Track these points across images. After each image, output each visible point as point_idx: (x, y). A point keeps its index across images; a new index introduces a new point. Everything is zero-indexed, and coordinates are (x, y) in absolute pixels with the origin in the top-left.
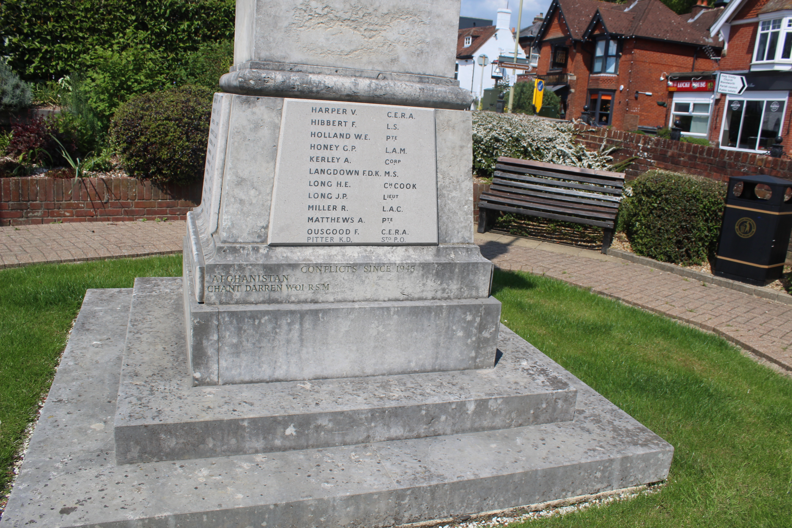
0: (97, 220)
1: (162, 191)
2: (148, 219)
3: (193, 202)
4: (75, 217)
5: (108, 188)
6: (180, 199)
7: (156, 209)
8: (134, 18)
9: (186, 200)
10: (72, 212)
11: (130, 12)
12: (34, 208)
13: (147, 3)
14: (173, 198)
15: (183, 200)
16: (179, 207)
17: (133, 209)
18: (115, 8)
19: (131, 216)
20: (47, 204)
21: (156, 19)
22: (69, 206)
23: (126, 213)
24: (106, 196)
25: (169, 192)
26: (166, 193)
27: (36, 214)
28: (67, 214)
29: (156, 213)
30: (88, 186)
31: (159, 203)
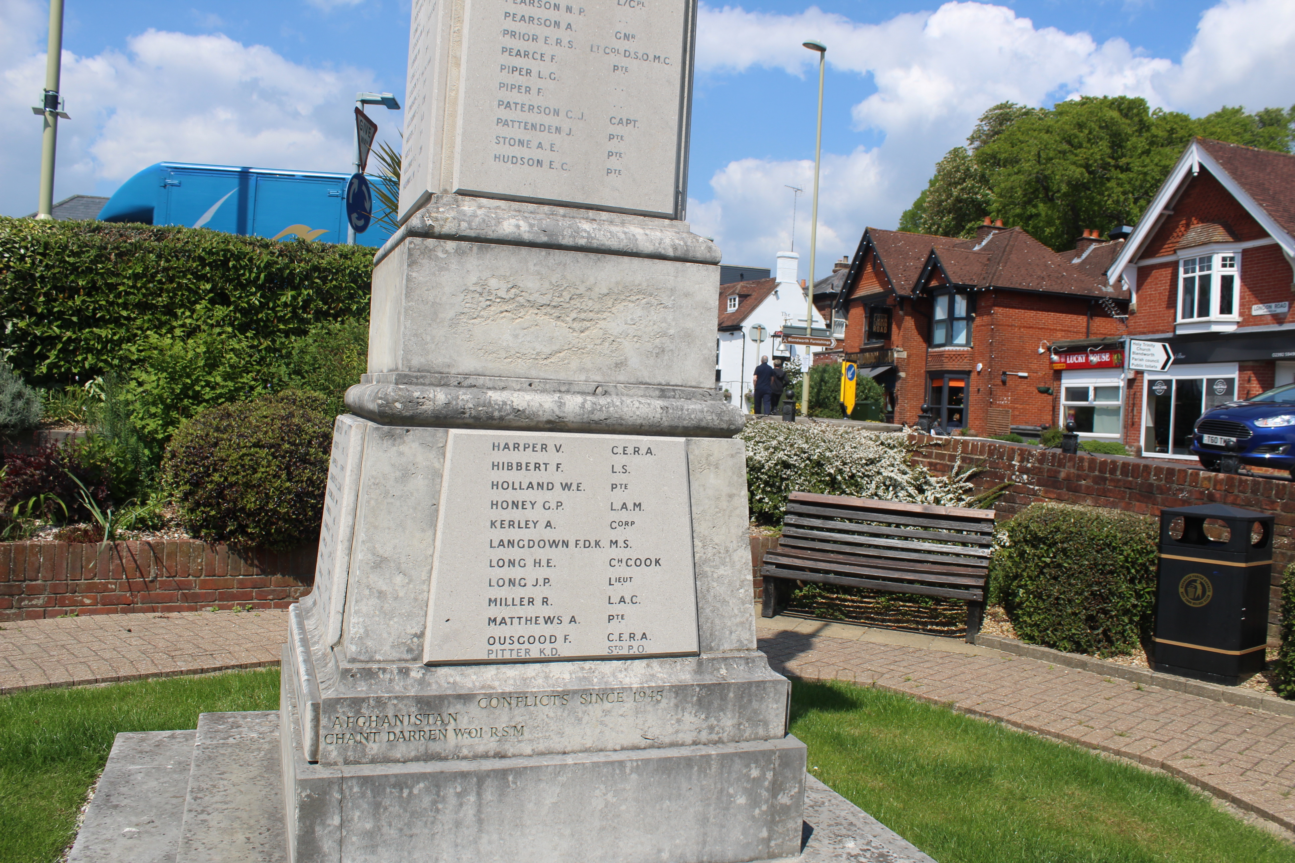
0: (134, 611)
1: (246, 561)
2: (221, 608)
3: (295, 579)
4: (99, 606)
5: (156, 557)
6: (274, 574)
7: (235, 590)
8: (208, 286)
9: (284, 576)
10: (95, 598)
11: (204, 278)
12: (33, 592)
13: (231, 264)
14: (263, 572)
15: (279, 576)
16: (272, 588)
17: (198, 591)
18: (180, 272)
19: (193, 602)
20: (55, 585)
21: (243, 287)
22: (90, 588)
23: (185, 598)
24: (153, 571)
25: (256, 562)
26: (252, 565)
27: (34, 602)
28: (87, 601)
29: (234, 597)
30: (124, 553)
31: (240, 582)
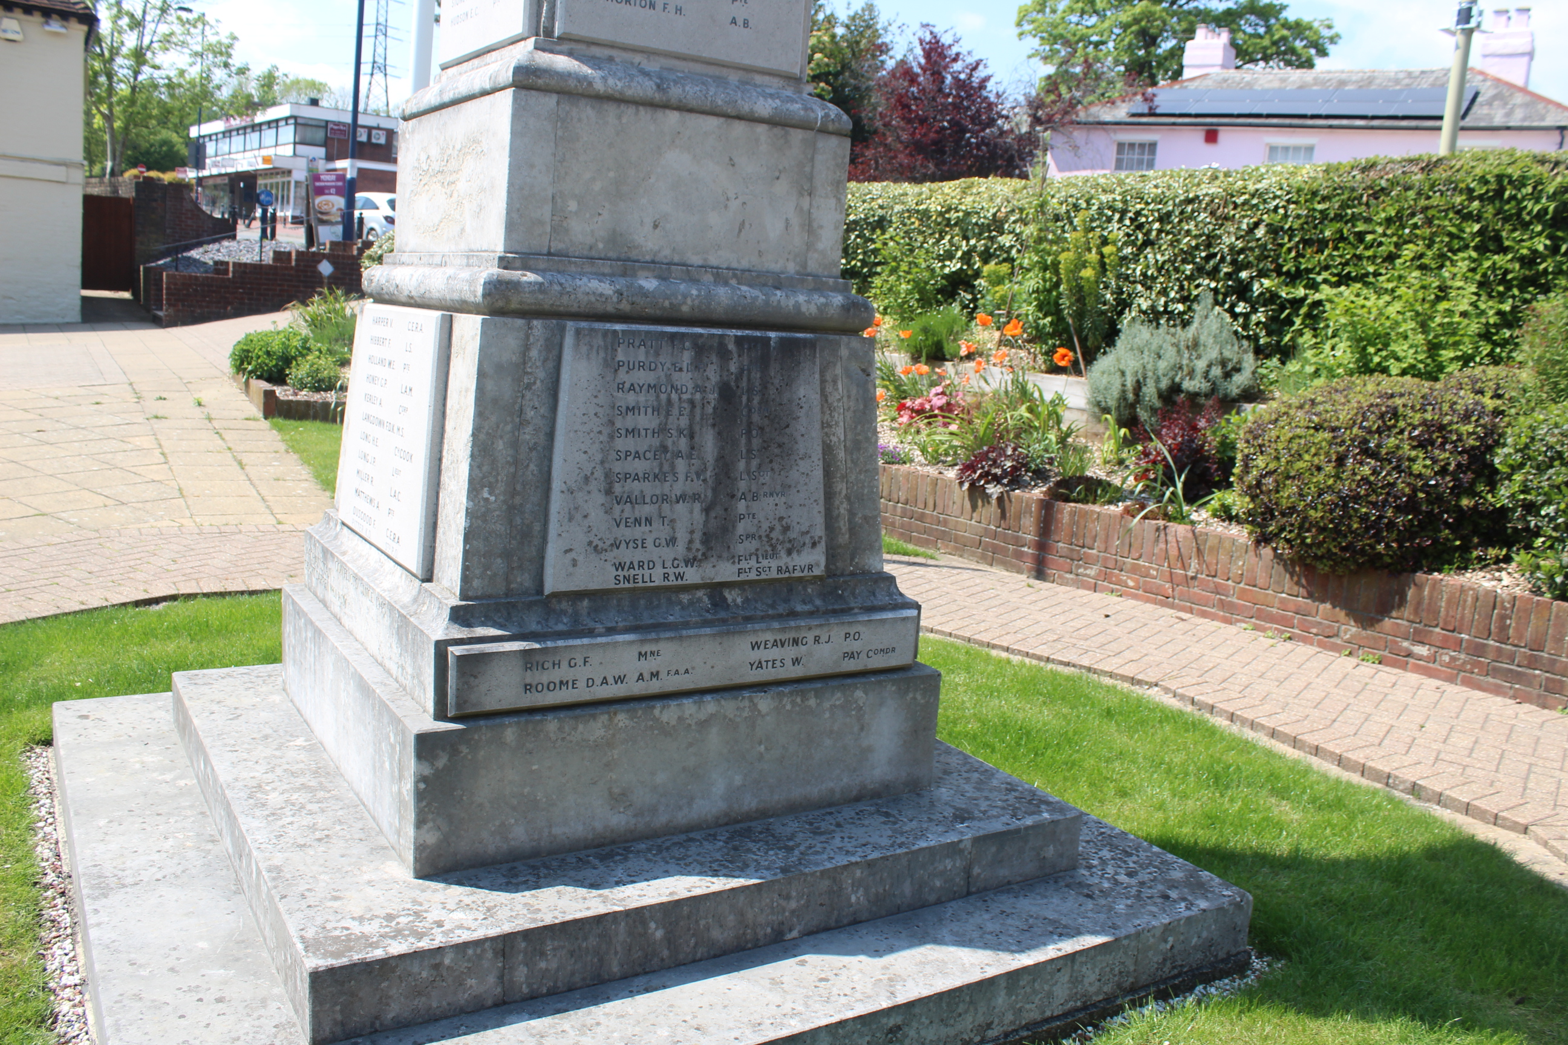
0: (1172, 606)
1: (1292, 576)
2: (1256, 628)
3: (1347, 615)
4: (1140, 592)
5: (1198, 549)
6: (1323, 601)
7: (1274, 610)
8: (1476, 227)
9: (1334, 607)
10: (1137, 581)
11: (1468, 217)
12: (1088, 561)
13: (1507, 194)
14: (1310, 596)
15: (1328, 606)
16: (1318, 619)
17: (1235, 600)
19: (1229, 613)
20: (1106, 559)
21: (1526, 226)
22: (1135, 569)
23: (1222, 605)
24: (1194, 564)
25: (1303, 581)
26: (1298, 583)
27: (1088, 572)
28: (1131, 583)
29: (1272, 619)
30: (1169, 538)
31: (1282, 601)
